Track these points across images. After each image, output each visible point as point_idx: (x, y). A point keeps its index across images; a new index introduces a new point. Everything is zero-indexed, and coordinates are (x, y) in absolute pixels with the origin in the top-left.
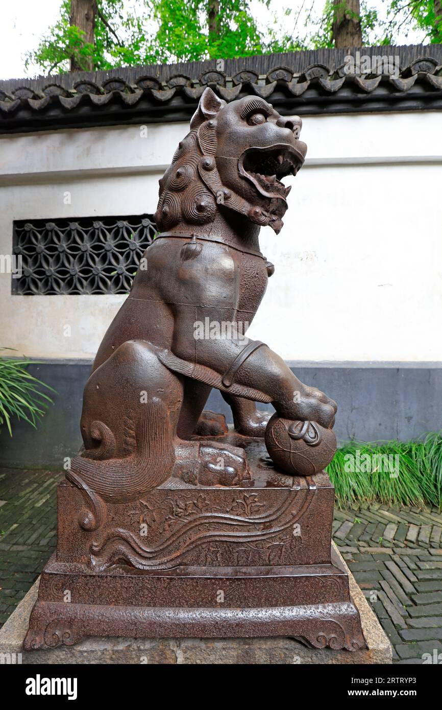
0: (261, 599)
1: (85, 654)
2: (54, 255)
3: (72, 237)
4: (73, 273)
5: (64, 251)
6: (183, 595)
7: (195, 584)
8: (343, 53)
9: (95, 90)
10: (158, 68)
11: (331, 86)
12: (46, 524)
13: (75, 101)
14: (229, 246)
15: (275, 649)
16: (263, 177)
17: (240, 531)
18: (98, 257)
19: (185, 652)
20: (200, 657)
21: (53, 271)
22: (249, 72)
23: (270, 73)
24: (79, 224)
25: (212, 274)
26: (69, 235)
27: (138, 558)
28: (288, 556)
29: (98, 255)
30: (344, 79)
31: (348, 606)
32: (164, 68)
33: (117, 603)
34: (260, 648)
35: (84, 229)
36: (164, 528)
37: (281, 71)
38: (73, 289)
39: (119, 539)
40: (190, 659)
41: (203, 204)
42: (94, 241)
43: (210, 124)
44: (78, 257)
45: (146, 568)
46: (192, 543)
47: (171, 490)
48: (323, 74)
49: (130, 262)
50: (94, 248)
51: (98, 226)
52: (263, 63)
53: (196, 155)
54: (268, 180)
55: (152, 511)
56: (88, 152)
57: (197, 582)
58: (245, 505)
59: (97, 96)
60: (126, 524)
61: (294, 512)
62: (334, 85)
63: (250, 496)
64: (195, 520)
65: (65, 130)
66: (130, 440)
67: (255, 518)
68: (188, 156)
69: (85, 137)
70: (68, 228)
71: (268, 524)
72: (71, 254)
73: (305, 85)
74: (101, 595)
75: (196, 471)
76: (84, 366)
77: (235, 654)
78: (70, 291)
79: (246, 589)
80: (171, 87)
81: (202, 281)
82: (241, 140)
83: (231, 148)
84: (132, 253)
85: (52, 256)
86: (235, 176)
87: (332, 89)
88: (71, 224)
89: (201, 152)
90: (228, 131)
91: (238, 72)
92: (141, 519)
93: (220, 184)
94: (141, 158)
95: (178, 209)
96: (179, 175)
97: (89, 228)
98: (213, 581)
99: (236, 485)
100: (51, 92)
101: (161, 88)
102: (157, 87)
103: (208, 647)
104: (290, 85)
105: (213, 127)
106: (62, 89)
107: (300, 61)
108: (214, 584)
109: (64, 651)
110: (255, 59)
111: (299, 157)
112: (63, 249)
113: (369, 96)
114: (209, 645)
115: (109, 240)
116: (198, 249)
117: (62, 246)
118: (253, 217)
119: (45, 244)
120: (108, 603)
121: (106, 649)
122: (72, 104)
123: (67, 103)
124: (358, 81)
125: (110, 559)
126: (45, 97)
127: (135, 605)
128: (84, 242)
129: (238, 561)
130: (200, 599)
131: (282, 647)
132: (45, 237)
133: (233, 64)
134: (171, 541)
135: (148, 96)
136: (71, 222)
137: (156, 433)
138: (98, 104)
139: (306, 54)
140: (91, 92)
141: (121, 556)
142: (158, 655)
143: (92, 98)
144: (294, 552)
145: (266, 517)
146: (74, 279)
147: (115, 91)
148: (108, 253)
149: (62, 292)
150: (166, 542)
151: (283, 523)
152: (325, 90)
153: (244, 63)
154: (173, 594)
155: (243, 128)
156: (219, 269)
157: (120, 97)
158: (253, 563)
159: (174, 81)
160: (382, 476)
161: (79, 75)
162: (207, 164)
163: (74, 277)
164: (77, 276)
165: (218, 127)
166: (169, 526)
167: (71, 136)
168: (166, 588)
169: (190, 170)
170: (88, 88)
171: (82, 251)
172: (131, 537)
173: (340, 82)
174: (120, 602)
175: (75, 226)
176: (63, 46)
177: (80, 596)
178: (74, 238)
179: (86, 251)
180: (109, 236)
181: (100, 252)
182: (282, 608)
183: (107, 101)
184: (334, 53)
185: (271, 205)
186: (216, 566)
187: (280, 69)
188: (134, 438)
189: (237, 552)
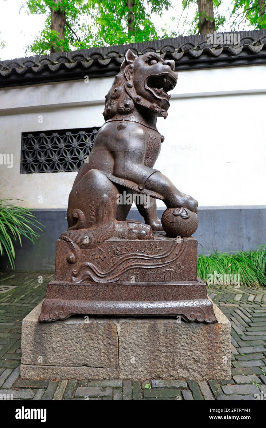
0: (160, 297)
1: (70, 326)
2: (43, 151)
3: (54, 141)
4: (54, 161)
5: (50, 149)
6: (120, 295)
7: (126, 289)
8: (203, 37)
9: (68, 61)
10: (101, 49)
11: (196, 54)
12: (40, 296)
13: (57, 67)
14: (141, 124)
15: (169, 323)
16: (157, 89)
17: (149, 263)
18: (68, 151)
19: (122, 325)
20: (129, 328)
21: (43, 160)
22: (151, 48)
23: (162, 49)
24: (58, 134)
25: (132, 136)
26: (52, 140)
27: (97, 278)
28: (175, 276)
29: (68, 150)
30: (203, 50)
31: (207, 301)
32: (104, 49)
33: (86, 299)
34: (160, 323)
35: (61, 136)
36: (110, 262)
37: (168, 47)
38: (54, 170)
39: (87, 268)
40: (124, 329)
41: (128, 103)
42: (66, 143)
43: (131, 66)
44: (57, 152)
45: (101, 282)
46: (125, 269)
47: (113, 242)
48: (191, 48)
49: (86, 154)
50: (66, 146)
51: (69, 134)
52: (158, 44)
53: (124, 81)
54: (159, 91)
55: (104, 253)
56: (63, 94)
57: (127, 288)
58: (151, 248)
59: (69, 64)
60: (90, 260)
61: (177, 253)
62: (197, 53)
63: (154, 244)
64: (126, 257)
65: (51, 83)
66: (93, 217)
67: (156, 256)
68: (120, 82)
69: (61, 87)
70: (52, 136)
71: (163, 259)
72: (53, 150)
73: (182, 54)
74: (78, 295)
75: (126, 233)
76: (60, 212)
77: (147, 326)
78: (52, 171)
79: (153, 291)
80: (108, 58)
81: (127, 140)
82: (146, 72)
83: (141, 76)
84: (87, 149)
85: (42, 152)
86: (143, 89)
87: (197, 56)
88: (53, 134)
89: (126, 79)
90: (139, 68)
91: (144, 48)
92: (98, 257)
93: (136, 94)
94: (92, 97)
95: (115, 107)
96: (115, 91)
97: (64, 136)
98: (136, 287)
99: (146, 239)
100: (44, 63)
101: (103, 59)
102: (101, 58)
103: (133, 323)
104: (173, 54)
105: (132, 67)
106: (50, 61)
107: (179, 42)
108: (136, 288)
109: (59, 324)
110: (154, 42)
111: (174, 79)
112: (49, 147)
113: (217, 58)
114: (134, 321)
115: (74, 142)
116: (126, 124)
117: (48, 146)
118: (152, 108)
119: (39, 145)
120: (82, 299)
121: (80, 323)
122: (55, 69)
123: (53, 68)
124: (211, 51)
125: (82, 278)
126: (40, 66)
127: (96, 300)
128: (61, 143)
129: (148, 279)
130: (129, 297)
131: (172, 322)
132: (39, 142)
133: (142, 45)
134: (114, 268)
135: (96, 63)
136: (54, 133)
137: (106, 213)
138: (69, 68)
139: (182, 39)
140: (66, 62)
141: (88, 277)
142: (108, 326)
143: (66, 65)
144: (178, 274)
145: (162, 255)
146: (55, 164)
147: (78, 61)
148: (74, 149)
149: (48, 171)
150: (111, 269)
151: (171, 258)
152: (192, 56)
153: (148, 45)
154: (115, 294)
155: (146, 67)
156: (136, 134)
157: (81, 64)
158: (156, 280)
159: (110, 55)
160: (233, 270)
161: (58, 54)
162: (129, 85)
163: (55, 163)
164: (57, 162)
165: (134, 67)
166: (113, 260)
167: (54, 86)
168: (111, 291)
169: (121, 88)
170: (64, 60)
171: (60, 148)
172: (93, 266)
173: (200, 52)
174: (88, 298)
175: (56, 135)
176: (47, 41)
177: (67, 295)
178: (55, 141)
179: (62, 148)
180: (74, 140)
181: (70, 148)
182: (172, 301)
183: (74, 66)
184: (197, 37)
185: (161, 103)
186: (137, 281)
187: (168, 46)
188: (94, 216)
189: (148, 274)
